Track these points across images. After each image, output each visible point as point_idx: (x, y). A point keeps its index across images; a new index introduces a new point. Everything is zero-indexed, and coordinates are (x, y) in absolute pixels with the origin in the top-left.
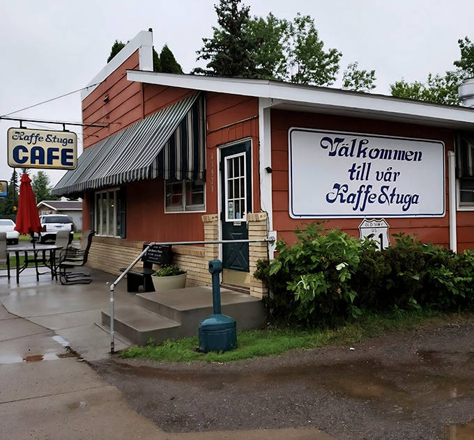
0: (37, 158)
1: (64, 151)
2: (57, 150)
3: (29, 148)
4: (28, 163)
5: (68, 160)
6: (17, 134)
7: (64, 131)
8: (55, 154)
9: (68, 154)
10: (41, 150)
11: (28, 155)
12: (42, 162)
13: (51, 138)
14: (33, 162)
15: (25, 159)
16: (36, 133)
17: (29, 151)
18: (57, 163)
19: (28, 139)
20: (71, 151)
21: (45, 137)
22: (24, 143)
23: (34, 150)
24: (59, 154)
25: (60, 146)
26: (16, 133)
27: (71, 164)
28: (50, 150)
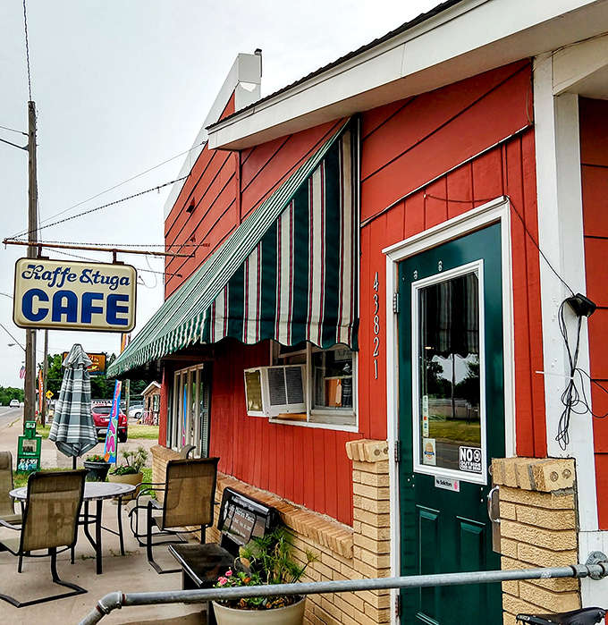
2: (100, 296)
3: (51, 292)
4: (48, 319)
5: (119, 315)
6: (31, 270)
8: (95, 303)
11: (49, 305)
12: (72, 318)
13: (90, 276)
14: (56, 317)
15: (43, 312)
16: (64, 266)
18: (99, 319)
20: (125, 298)
21: (79, 274)
22: (42, 285)
26: (30, 266)
27: (124, 322)
28: (88, 297)
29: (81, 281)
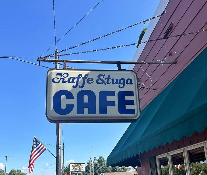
0: (86, 105)
1: (122, 95)
2: (112, 93)
4: (74, 113)
5: (128, 107)
6: (59, 77)
7: (120, 70)
8: (109, 98)
9: (127, 98)
10: (91, 94)
11: (74, 102)
12: (92, 110)
13: (104, 79)
14: (80, 111)
15: (70, 108)
17: (75, 96)
18: (113, 111)
19: (73, 82)
21: (95, 78)
23: (81, 95)
24: (114, 99)
25: (117, 89)
26: (58, 74)
28: (103, 94)
29: (98, 83)
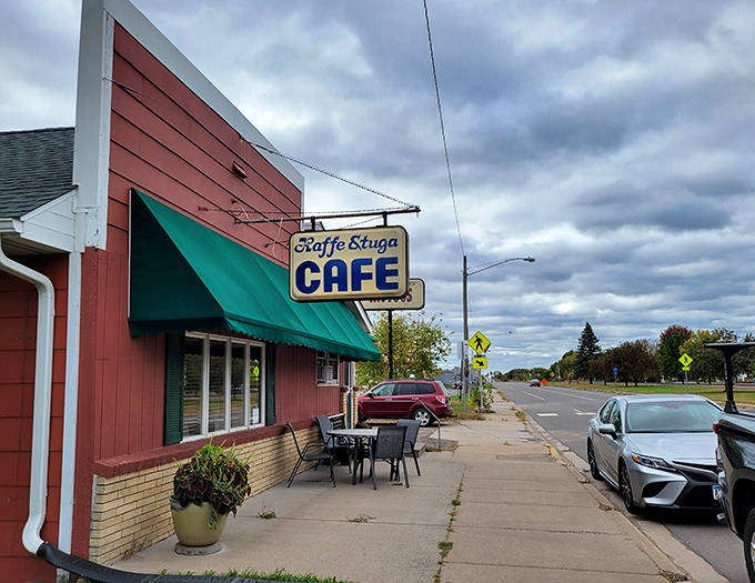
0: (335, 280)
9: (388, 267)
19: (319, 249)
